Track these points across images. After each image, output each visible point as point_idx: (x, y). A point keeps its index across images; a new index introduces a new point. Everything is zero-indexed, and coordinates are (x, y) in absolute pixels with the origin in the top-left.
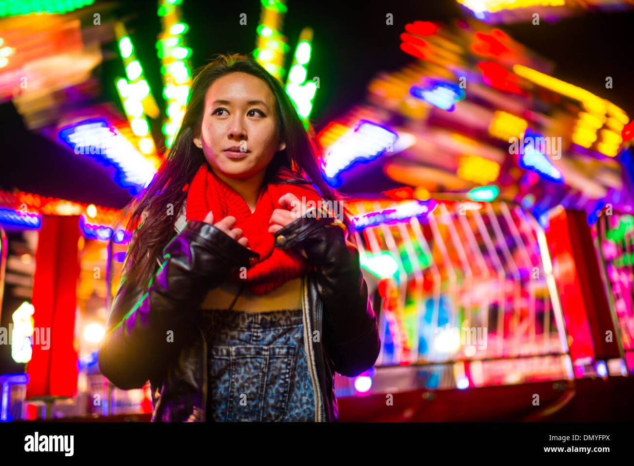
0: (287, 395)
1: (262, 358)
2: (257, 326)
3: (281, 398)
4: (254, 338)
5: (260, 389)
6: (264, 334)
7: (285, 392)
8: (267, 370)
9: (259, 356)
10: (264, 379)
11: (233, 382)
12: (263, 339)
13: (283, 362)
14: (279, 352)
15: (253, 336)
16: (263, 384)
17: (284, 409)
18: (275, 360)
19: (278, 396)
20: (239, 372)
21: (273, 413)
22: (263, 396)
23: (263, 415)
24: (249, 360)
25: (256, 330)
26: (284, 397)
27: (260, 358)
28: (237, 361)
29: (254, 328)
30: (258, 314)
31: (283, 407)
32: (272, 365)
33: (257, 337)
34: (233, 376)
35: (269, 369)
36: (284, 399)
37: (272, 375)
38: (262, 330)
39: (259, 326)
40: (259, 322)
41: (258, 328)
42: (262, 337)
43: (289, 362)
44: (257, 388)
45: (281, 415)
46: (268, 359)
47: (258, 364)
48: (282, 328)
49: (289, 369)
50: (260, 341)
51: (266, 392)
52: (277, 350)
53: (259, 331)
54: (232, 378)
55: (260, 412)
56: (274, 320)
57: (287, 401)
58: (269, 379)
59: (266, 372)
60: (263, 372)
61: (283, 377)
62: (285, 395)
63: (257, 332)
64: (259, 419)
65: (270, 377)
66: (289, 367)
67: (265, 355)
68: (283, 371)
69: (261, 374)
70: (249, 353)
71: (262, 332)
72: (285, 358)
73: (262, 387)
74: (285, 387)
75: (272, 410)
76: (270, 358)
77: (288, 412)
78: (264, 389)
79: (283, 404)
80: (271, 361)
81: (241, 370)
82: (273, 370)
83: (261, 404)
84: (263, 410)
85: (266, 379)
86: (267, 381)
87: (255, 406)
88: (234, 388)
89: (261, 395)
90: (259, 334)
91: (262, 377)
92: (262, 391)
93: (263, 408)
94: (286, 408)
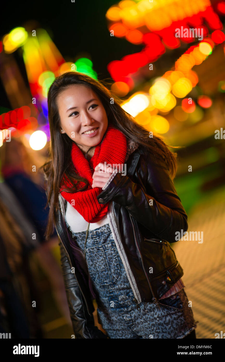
0: (119, 266)
1: (101, 251)
2: (95, 236)
3: (116, 268)
4: (96, 243)
5: (106, 266)
6: (99, 239)
7: (117, 265)
8: (105, 256)
9: (99, 250)
10: (106, 261)
11: (95, 264)
12: (100, 242)
13: (111, 250)
14: (107, 246)
15: (95, 242)
16: (106, 263)
17: (119, 273)
18: (107, 251)
19: (115, 267)
20: (95, 259)
21: (115, 276)
22: (109, 268)
23: (111, 278)
24: (96, 253)
25: (95, 239)
26: (117, 267)
27: (100, 251)
28: (91, 255)
29: (94, 238)
30: (93, 231)
31: (119, 272)
32: (107, 253)
33: (97, 241)
34: (94, 262)
35: (106, 255)
36: (118, 268)
37: (109, 258)
38: (98, 237)
39: (96, 236)
40: (95, 234)
41: (96, 237)
42: (99, 241)
43: (114, 250)
44: (104, 266)
45: (119, 276)
46: (103, 251)
47: (101, 254)
48: (107, 234)
49: (115, 253)
50: (99, 243)
51: (109, 266)
52: (106, 246)
53: (97, 238)
54: (94, 263)
55: (110, 276)
56: (102, 231)
57: (120, 269)
58: (108, 260)
59: (105, 257)
60: (104, 258)
61: (114, 257)
62: (118, 266)
63: (96, 239)
64: (110, 280)
65: (108, 259)
66: (115, 252)
67: (101, 250)
68: (113, 255)
69: (103, 258)
70: (94, 250)
71: (98, 238)
72: (112, 248)
73: (106, 265)
74: (116, 262)
75: (114, 275)
76: (104, 250)
77: (122, 274)
78: (108, 265)
79: (118, 270)
80: (105, 251)
81: (95, 258)
82: (108, 255)
83: (109, 273)
84: (111, 275)
85: (106, 260)
86: (107, 261)
87: (107, 274)
88: (97, 267)
89: (107, 268)
90: (97, 240)
91: (105, 260)
92: (107, 266)
93: (110, 274)
94: (120, 272)
